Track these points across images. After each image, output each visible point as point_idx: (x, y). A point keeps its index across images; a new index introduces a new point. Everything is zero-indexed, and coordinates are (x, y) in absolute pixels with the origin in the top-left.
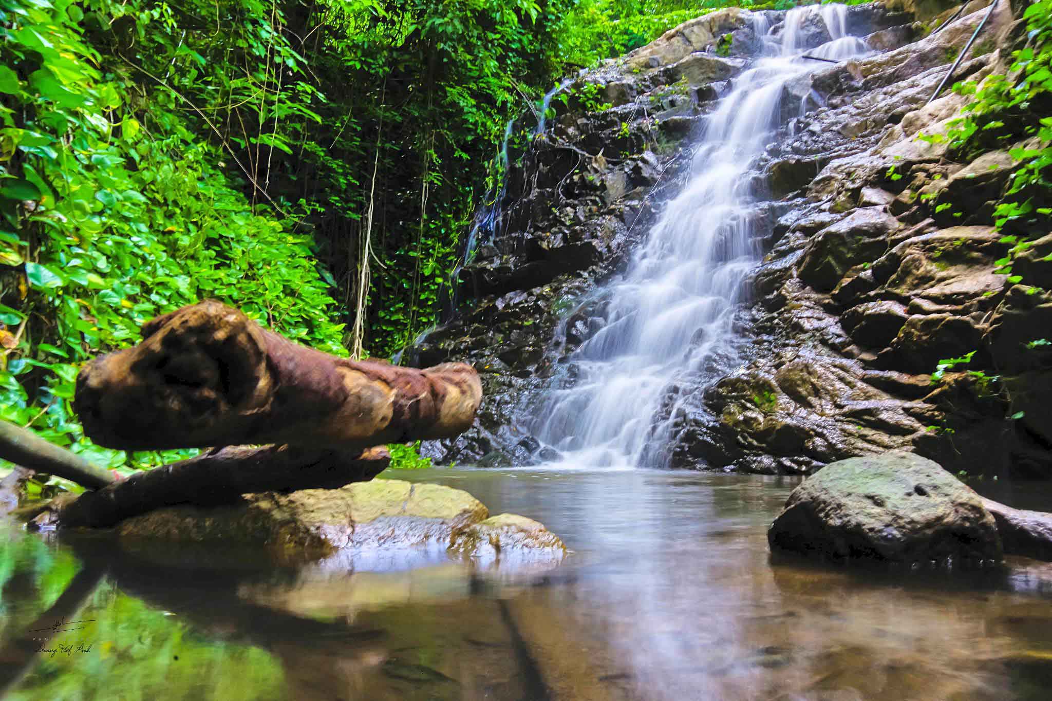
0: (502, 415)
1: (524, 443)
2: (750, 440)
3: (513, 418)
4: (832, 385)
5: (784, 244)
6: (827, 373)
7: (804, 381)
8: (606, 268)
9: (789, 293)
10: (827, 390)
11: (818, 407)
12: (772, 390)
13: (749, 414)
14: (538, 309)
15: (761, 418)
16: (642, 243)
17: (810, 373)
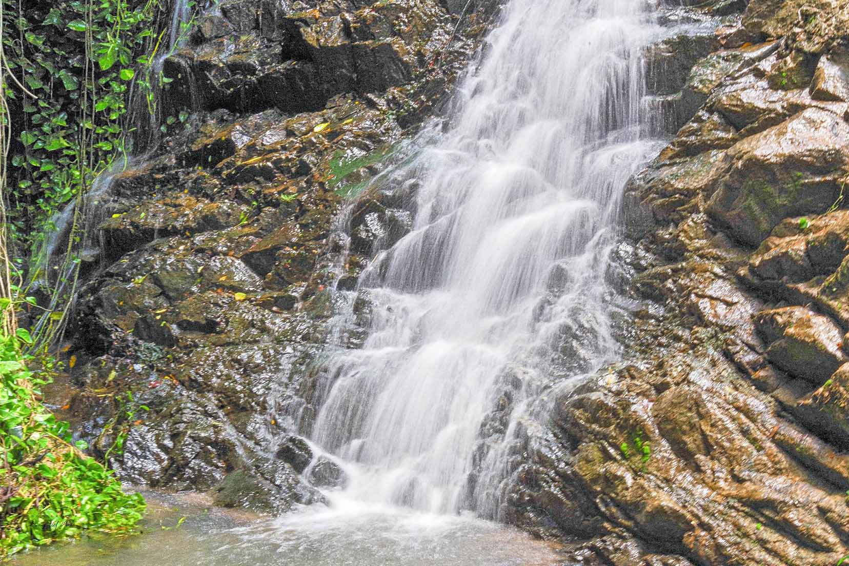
0: (252, 395)
1: (286, 454)
2: (614, 510)
3: (271, 401)
4: (731, 441)
5: (693, 133)
6: (725, 418)
7: (692, 427)
8: (415, 96)
9: (691, 239)
10: (722, 447)
11: (709, 472)
12: (646, 437)
13: (613, 467)
14: (304, 170)
15: (629, 479)
16: (473, 57)
17: (701, 416)
